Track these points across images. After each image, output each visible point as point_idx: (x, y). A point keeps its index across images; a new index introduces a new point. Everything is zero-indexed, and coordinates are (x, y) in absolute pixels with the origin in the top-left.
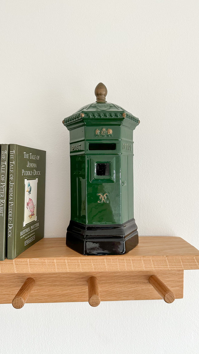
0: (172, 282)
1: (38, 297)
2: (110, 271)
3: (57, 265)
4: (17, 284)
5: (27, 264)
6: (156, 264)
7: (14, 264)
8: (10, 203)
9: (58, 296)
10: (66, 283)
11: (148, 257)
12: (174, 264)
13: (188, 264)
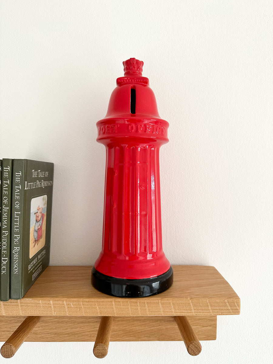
0: (203, 320)
1: (43, 335)
2: (120, 315)
3: (54, 307)
4: (19, 319)
5: (18, 305)
6: (177, 308)
7: (1, 305)
8: (3, 232)
9: (66, 334)
10: (75, 319)
11: (167, 300)
12: (200, 308)
13: (217, 308)
